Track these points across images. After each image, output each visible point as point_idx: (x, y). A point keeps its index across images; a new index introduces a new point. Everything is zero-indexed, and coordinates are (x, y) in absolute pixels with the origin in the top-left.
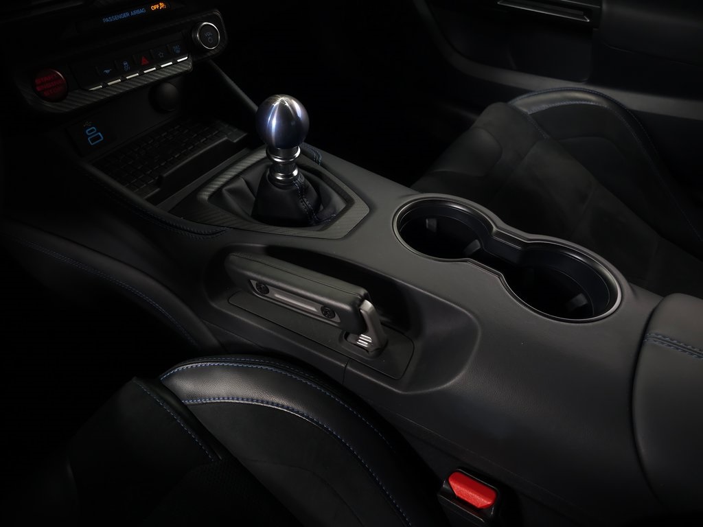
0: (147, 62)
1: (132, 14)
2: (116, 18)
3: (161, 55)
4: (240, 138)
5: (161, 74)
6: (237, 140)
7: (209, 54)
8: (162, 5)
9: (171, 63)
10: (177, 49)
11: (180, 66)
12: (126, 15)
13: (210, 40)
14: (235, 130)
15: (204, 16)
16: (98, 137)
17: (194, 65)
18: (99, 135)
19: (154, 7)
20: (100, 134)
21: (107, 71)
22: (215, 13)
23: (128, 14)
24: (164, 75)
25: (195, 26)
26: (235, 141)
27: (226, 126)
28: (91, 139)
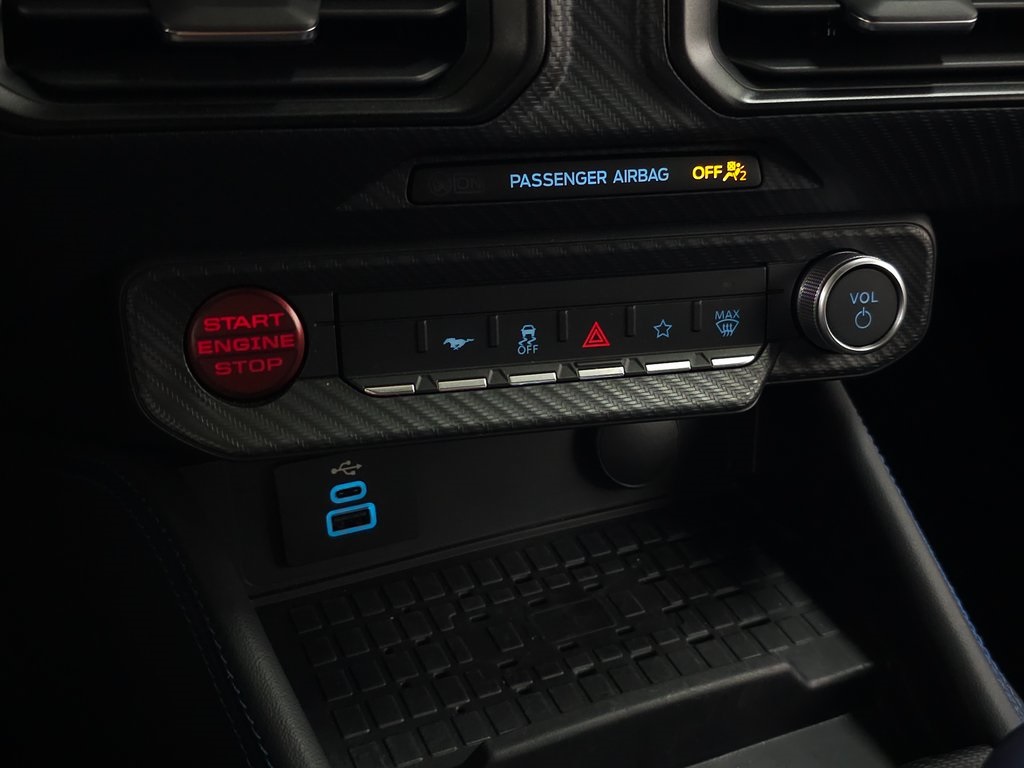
0: (603, 341)
1: (618, 178)
2: (556, 179)
3: (663, 329)
4: (840, 674)
5: (635, 393)
6: (825, 679)
7: (836, 363)
8: (734, 169)
9: (686, 365)
10: (727, 323)
11: (717, 381)
12: (595, 177)
13: (864, 320)
14: (830, 633)
15: (871, 232)
16: (364, 517)
17: (766, 391)
18: (367, 511)
19: (705, 172)
20: (371, 507)
21: (455, 343)
22: (914, 230)
23: (602, 176)
24: (644, 399)
25: (824, 259)
26: (814, 683)
27: (800, 604)
28: (333, 518)
